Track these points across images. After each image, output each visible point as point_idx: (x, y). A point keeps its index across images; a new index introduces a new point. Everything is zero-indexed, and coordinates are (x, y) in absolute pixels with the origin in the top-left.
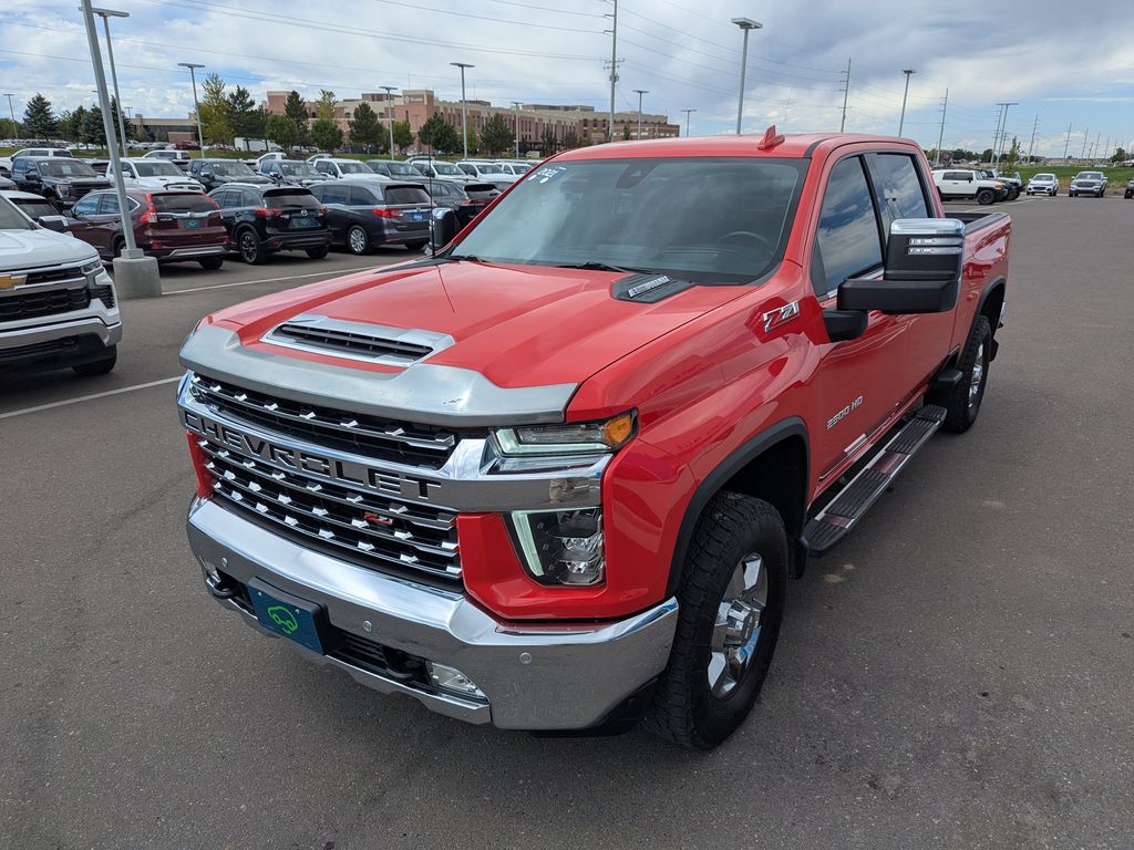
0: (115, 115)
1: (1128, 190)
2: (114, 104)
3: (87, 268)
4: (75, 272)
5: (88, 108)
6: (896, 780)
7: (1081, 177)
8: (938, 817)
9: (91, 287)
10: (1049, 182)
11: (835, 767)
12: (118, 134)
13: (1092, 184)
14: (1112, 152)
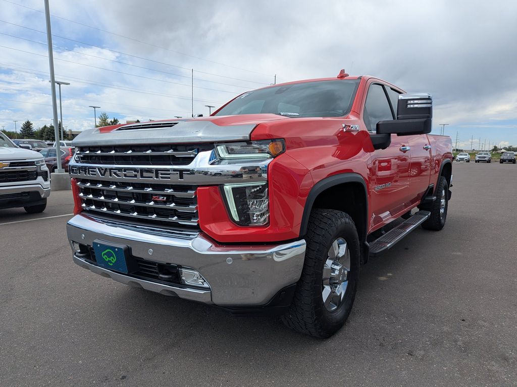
0: (60, 129)
1: (501, 160)
2: (60, 124)
3: (38, 162)
4: (32, 163)
5: (48, 126)
6: (422, 352)
7: (479, 154)
8: (446, 367)
9: (39, 171)
10: (466, 156)
11: (390, 347)
12: (60, 137)
13: (485, 157)
14: (492, 148)
